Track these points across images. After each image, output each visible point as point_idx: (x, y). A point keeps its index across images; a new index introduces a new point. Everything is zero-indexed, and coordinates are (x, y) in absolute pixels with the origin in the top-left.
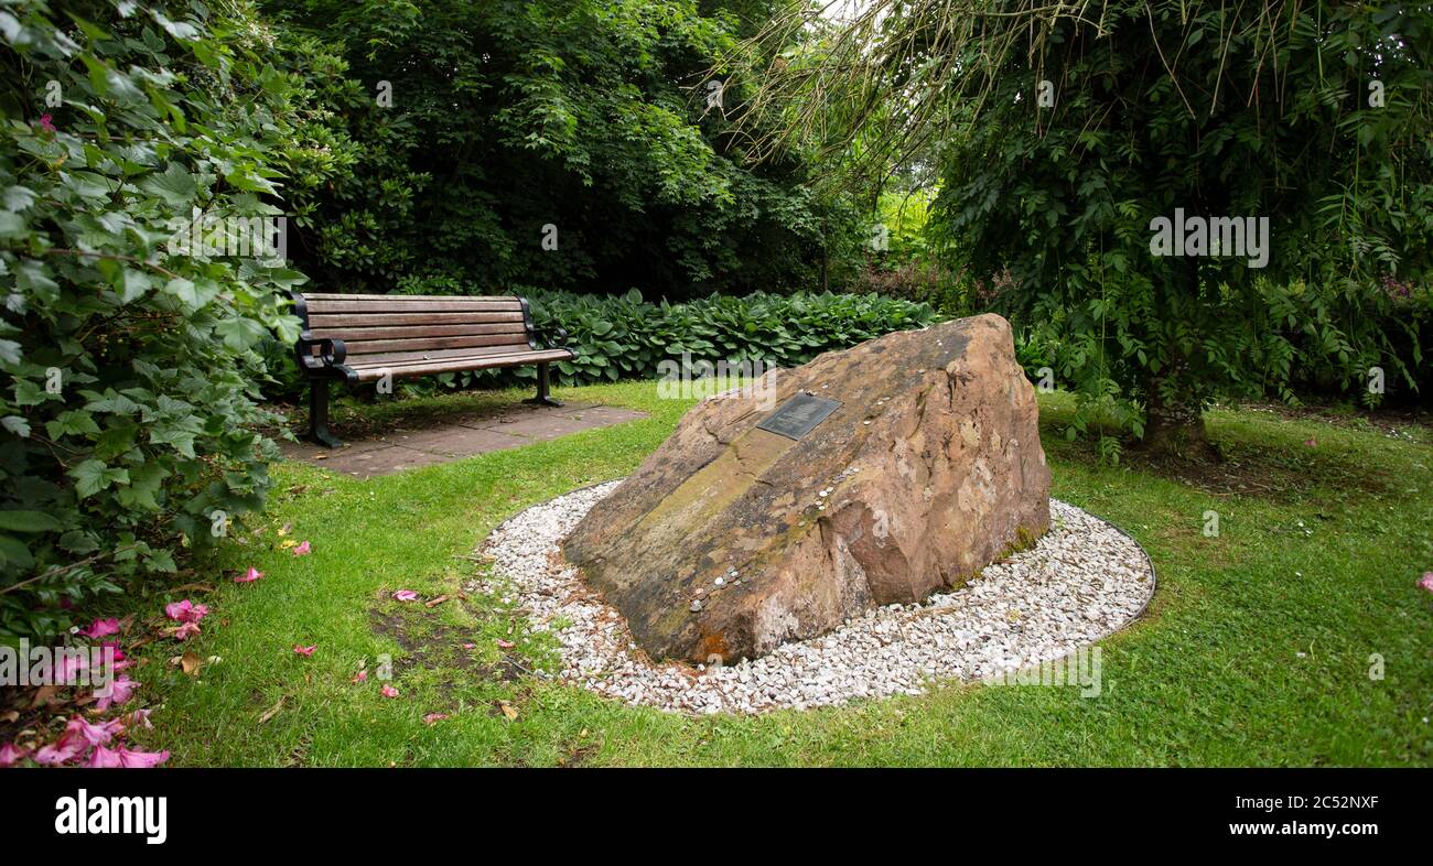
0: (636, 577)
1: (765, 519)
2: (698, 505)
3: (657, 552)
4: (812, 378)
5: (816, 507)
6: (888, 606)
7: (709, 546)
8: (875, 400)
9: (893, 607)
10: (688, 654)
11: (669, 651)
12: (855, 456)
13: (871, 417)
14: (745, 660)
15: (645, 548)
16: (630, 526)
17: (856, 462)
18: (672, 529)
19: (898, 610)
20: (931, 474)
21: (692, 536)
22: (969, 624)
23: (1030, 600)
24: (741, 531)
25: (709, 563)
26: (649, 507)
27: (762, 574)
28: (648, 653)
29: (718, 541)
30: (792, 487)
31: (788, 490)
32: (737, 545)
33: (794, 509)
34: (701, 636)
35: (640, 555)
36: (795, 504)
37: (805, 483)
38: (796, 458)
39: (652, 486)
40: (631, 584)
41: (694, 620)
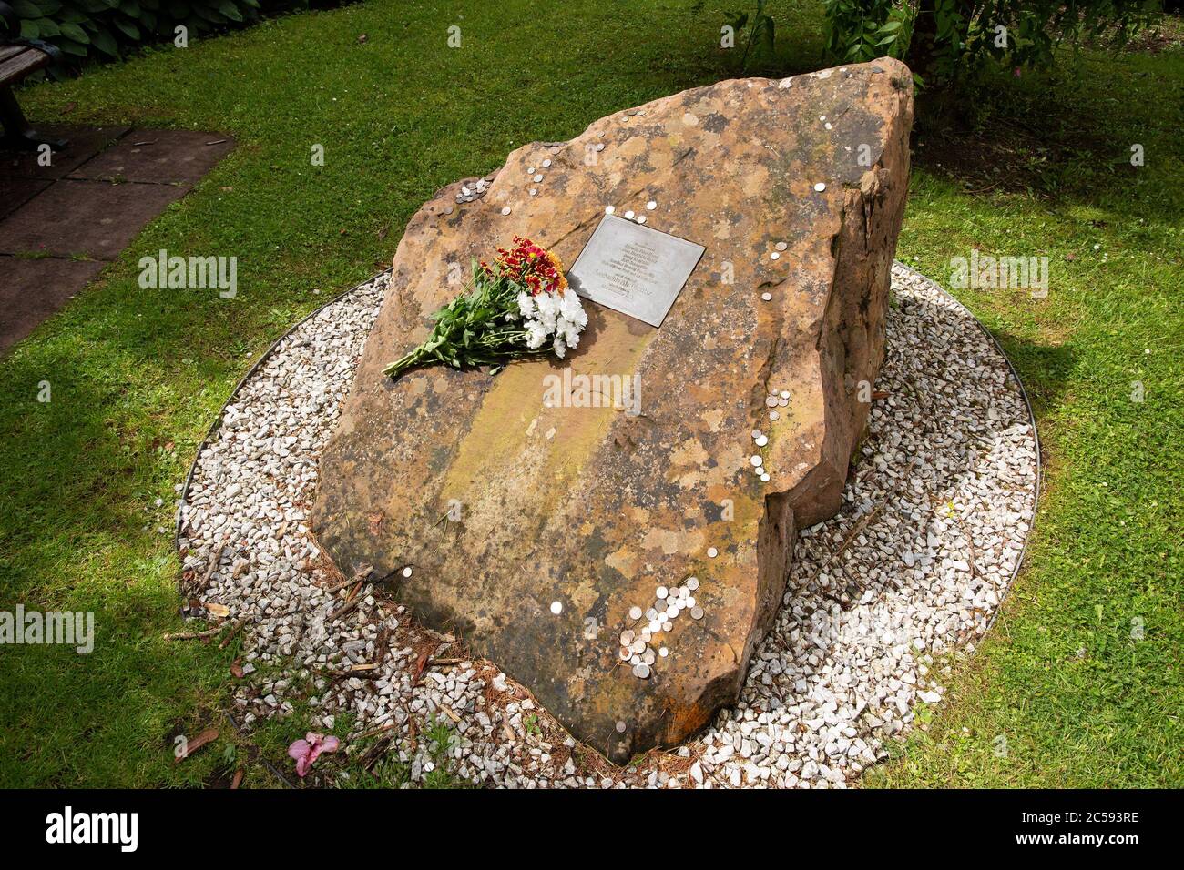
0: (497, 607)
1: (672, 491)
2: (536, 455)
3: (510, 555)
4: (616, 179)
5: (749, 473)
6: (810, 527)
7: (596, 546)
8: (759, 248)
9: (815, 529)
10: (658, 739)
11: (633, 745)
12: (771, 365)
13: (767, 285)
14: (725, 713)
15: (481, 547)
16: (427, 497)
17: (775, 376)
18: (511, 508)
19: (821, 531)
20: (847, 352)
21: (556, 523)
22: (908, 536)
23: (940, 467)
24: (641, 515)
25: (613, 576)
26: (443, 458)
27: (720, 603)
28: (604, 753)
29: (609, 534)
30: (693, 427)
31: (687, 435)
32: (647, 544)
33: (714, 472)
34: (668, 710)
35: (482, 560)
36: (712, 463)
37: (714, 421)
38: (670, 365)
39: (421, 411)
40: (497, 620)
41: (648, 691)
